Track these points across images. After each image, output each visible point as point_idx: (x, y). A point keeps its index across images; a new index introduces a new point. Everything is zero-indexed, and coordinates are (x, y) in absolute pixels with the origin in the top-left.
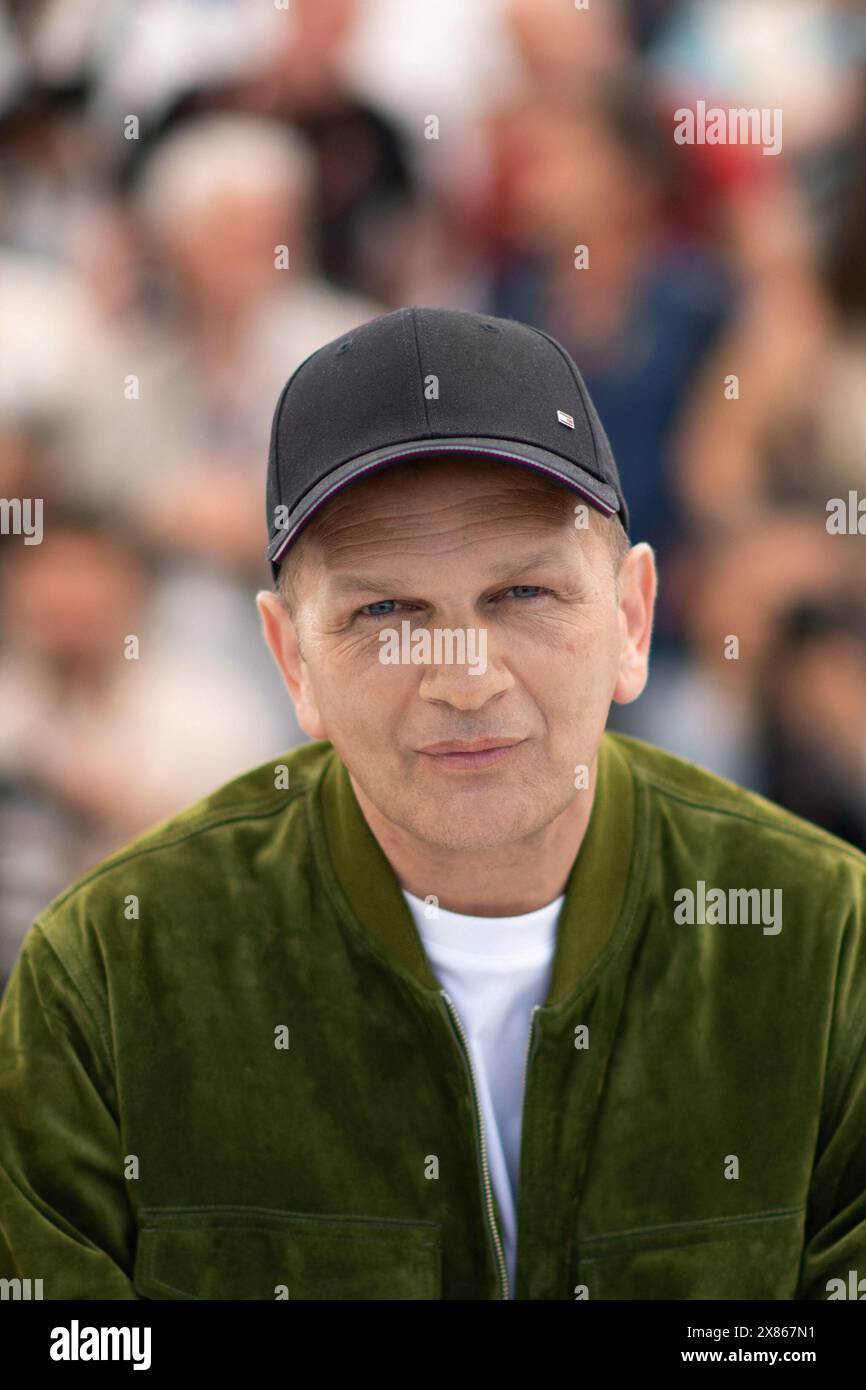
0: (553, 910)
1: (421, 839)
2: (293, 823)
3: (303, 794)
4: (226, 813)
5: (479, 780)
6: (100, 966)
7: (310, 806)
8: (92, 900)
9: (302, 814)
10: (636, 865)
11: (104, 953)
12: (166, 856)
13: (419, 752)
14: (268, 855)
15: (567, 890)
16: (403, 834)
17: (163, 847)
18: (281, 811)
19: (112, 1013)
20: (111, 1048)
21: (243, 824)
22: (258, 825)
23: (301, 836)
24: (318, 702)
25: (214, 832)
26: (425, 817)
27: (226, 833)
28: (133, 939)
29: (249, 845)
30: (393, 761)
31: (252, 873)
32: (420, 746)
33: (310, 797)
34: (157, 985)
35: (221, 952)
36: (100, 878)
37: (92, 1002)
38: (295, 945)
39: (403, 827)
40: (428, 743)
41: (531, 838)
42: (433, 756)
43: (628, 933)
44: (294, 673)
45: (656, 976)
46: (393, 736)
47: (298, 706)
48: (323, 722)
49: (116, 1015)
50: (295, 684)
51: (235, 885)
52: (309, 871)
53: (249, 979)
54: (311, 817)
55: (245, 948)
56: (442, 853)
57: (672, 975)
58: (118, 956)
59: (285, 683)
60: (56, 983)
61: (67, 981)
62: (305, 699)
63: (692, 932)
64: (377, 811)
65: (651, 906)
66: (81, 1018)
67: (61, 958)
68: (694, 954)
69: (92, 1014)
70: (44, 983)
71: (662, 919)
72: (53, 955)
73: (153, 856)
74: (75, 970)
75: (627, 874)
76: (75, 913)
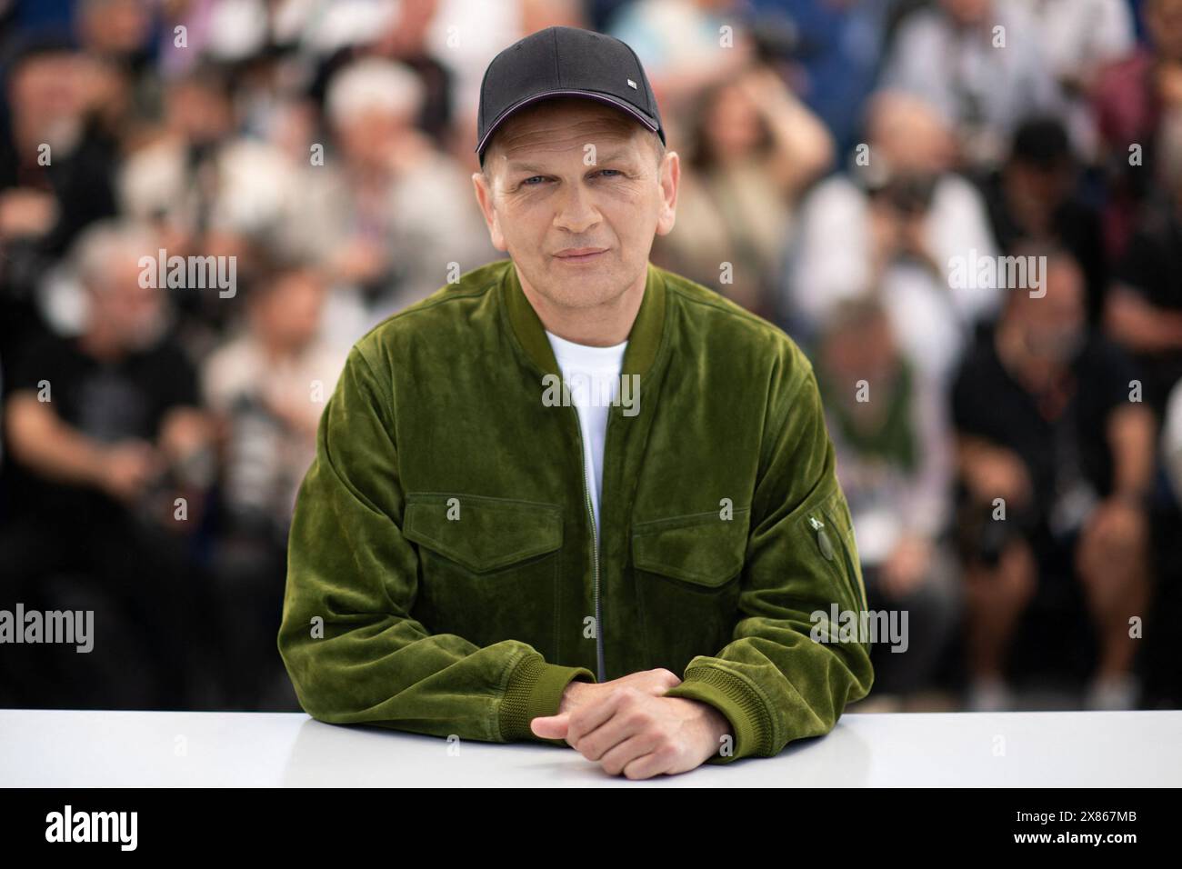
0: (622, 347)
1: (554, 302)
2: (490, 299)
4: (456, 294)
5: (584, 270)
6: (388, 366)
7: (499, 290)
8: (385, 333)
9: (495, 293)
10: (666, 330)
11: (390, 359)
12: (424, 313)
13: (553, 256)
14: (477, 315)
15: (630, 338)
16: (545, 301)
17: (424, 308)
18: (483, 294)
19: (394, 388)
20: (393, 407)
21: (465, 300)
22: (472, 301)
23: (494, 304)
24: (503, 230)
25: (449, 302)
26: (556, 289)
27: (456, 303)
28: (406, 352)
29: (468, 311)
30: (540, 261)
31: (470, 323)
32: (554, 252)
33: (499, 286)
34: (418, 376)
35: (452, 361)
36: (389, 323)
37: (383, 384)
38: (490, 360)
39: (544, 295)
40: (558, 250)
41: (609, 302)
42: (560, 258)
43: (661, 364)
44: (491, 217)
45: (675, 388)
46: (540, 248)
47: (493, 233)
48: (505, 241)
49: (396, 392)
50: (492, 223)
51: (460, 328)
52: (498, 321)
53: (465, 375)
54: (499, 295)
55: (464, 361)
56: (567, 309)
57: (684, 387)
58: (397, 360)
59: (487, 222)
60: (365, 373)
61: (370, 373)
62: (495, 230)
63: (695, 365)
64: (530, 288)
65: (673, 351)
66: (377, 392)
67: (368, 361)
68: (696, 376)
69: (383, 390)
70: (359, 374)
71: (679, 358)
72: (363, 360)
73: (417, 312)
74: (374, 367)
75: (660, 335)
76: (375, 339)
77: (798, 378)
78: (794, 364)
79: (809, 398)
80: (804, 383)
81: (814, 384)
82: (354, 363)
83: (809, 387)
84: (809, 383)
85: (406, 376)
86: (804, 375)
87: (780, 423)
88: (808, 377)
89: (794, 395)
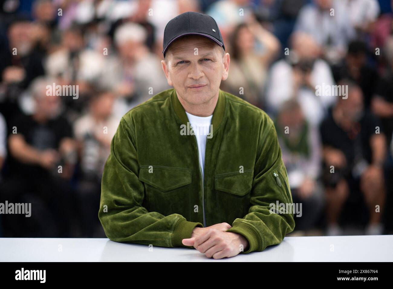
0: (211, 117)
1: (188, 102)
2: (167, 101)
3: (169, 97)
4: (156, 100)
5: (198, 92)
6: (134, 124)
7: (170, 98)
8: (133, 113)
9: (169, 99)
10: (225, 112)
11: (134, 121)
12: (145, 106)
14: (163, 107)
15: (213, 114)
16: (185, 102)
17: (145, 105)
18: (165, 100)
19: (136, 131)
20: (135, 138)
21: (159, 102)
22: (161, 102)
23: (168, 103)
24: (171, 80)
25: (154, 103)
26: (189, 98)
27: (156, 103)
28: (140, 119)
29: (160, 105)
30: (183, 89)
31: (160, 109)
32: (188, 86)
33: (170, 97)
34: (143, 127)
35: (155, 122)
36: (134, 110)
37: (132, 130)
38: (167, 121)
39: (185, 100)
40: (190, 85)
41: (206, 103)
42: (190, 88)
43: (224, 122)
44: (168, 75)
45: (229, 130)
46: (184, 84)
47: (168, 80)
48: (172, 82)
49: (137, 132)
50: (168, 76)
51: (157, 111)
52: (170, 109)
53: (159, 127)
54: (170, 100)
55: (159, 122)
56: (192, 105)
57: (231, 130)
58: (137, 122)
59: (166, 76)
60: (126, 126)
61: (128, 126)
62: (169, 79)
63: (235, 123)
64: (180, 98)
65: (228, 118)
66: (130, 132)
67: (127, 122)
68: (235, 126)
69: (132, 132)
70: (124, 126)
71: (230, 120)
72: (126, 122)
73: (143, 106)
74: (129, 124)
75: (223, 113)
76: (129, 115)
77: (269, 127)
78: (268, 122)
79: (273, 133)
80: (271, 128)
81: (274, 128)
82: (122, 123)
83: (273, 130)
84: (273, 128)
85: (140, 127)
86: (271, 126)
87: (263, 141)
88: (273, 126)
89: (268, 132)
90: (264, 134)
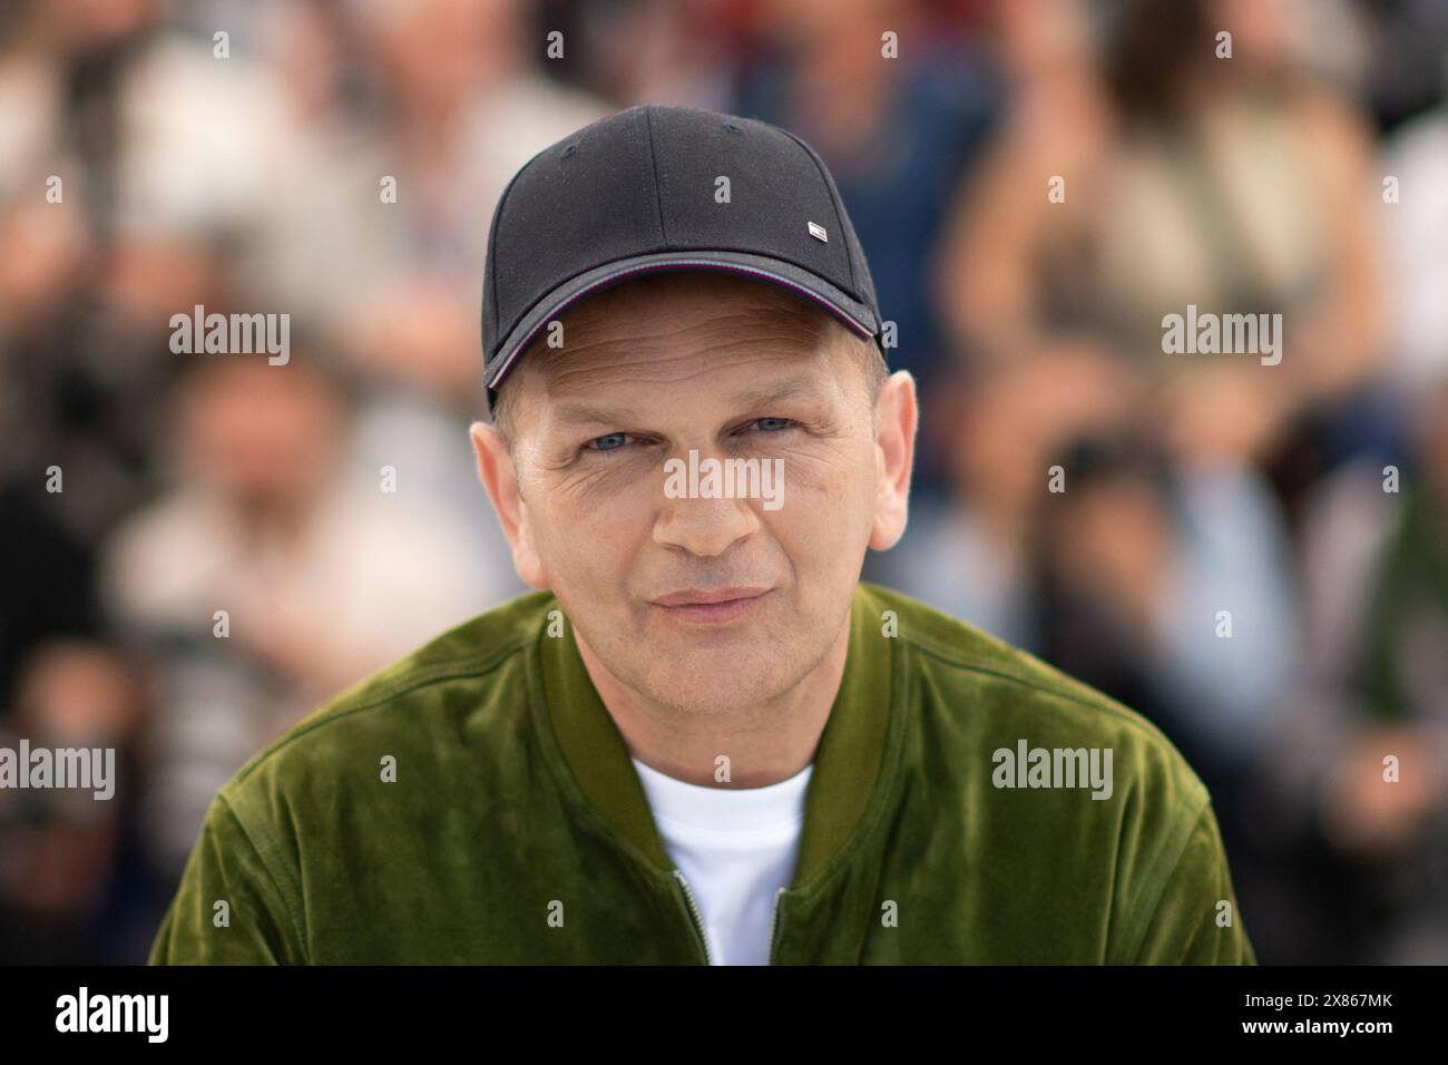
0: (800, 781)
1: (654, 701)
2: (509, 683)
3: (520, 650)
4: (434, 671)
5: (719, 635)
6: (294, 843)
7: (529, 664)
8: (283, 769)
9: (520, 671)
10: (893, 733)
11: (297, 827)
12: (369, 720)
13: (653, 604)
14: (481, 718)
15: (817, 759)
16: (633, 695)
17: (364, 708)
18: (496, 668)
19: (306, 895)
20: (304, 935)
21: (452, 684)
22: (471, 685)
23: (518, 696)
24: (539, 548)
25: (421, 692)
26: (658, 676)
27: (434, 694)
28: (329, 811)
29: (460, 707)
30: (622, 612)
31: (464, 739)
32: (654, 596)
33: (528, 654)
34: (355, 863)
35: (427, 827)
36: (293, 744)
37: (283, 882)
38: (511, 820)
39: (634, 687)
40: (662, 593)
41: (775, 701)
42: (664, 606)
43: (885, 806)
44: (512, 515)
45: (916, 855)
46: (623, 586)
47: (516, 552)
48: (544, 568)
49: (312, 897)
50: (513, 528)
51: (443, 752)
52: (526, 736)
53: (459, 858)
54: (530, 675)
55: (454, 822)
56: (676, 716)
57: (933, 856)
58: (312, 831)
59: (502, 526)
60: (244, 861)
61: (256, 859)
62: (523, 543)
63: (955, 807)
64: (603, 670)
65: (910, 778)
66: (271, 898)
67: (248, 831)
68: (958, 830)
69: (282, 897)
70: (231, 861)
71: (922, 792)
72: (241, 832)
73: (352, 718)
74: (263, 848)
75: (882, 742)
76: (263, 782)
77: (1177, 828)
78: (1170, 799)
79: (1202, 870)
80: (1193, 836)
81: (1213, 839)
82: (221, 837)
83: (1203, 846)
84: (1203, 837)
85: (331, 864)
86: (1190, 821)
87: (1140, 929)
88: (1202, 824)
89: (1172, 863)
90: (1144, 877)
